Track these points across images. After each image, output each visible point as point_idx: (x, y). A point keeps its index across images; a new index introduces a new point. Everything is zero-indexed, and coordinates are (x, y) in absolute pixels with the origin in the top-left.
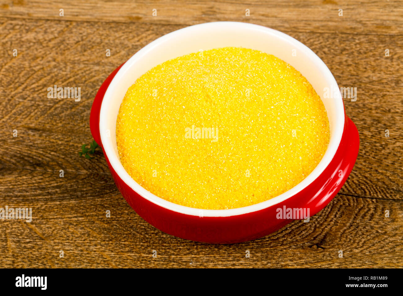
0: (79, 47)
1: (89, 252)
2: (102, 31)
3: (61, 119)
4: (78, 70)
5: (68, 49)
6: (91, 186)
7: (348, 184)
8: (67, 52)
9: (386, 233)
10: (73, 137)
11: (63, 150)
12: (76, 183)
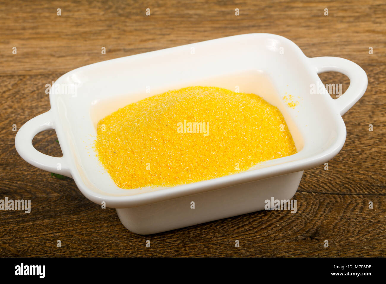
5: (25, 98)
6: (65, 206)
12: (48, 205)
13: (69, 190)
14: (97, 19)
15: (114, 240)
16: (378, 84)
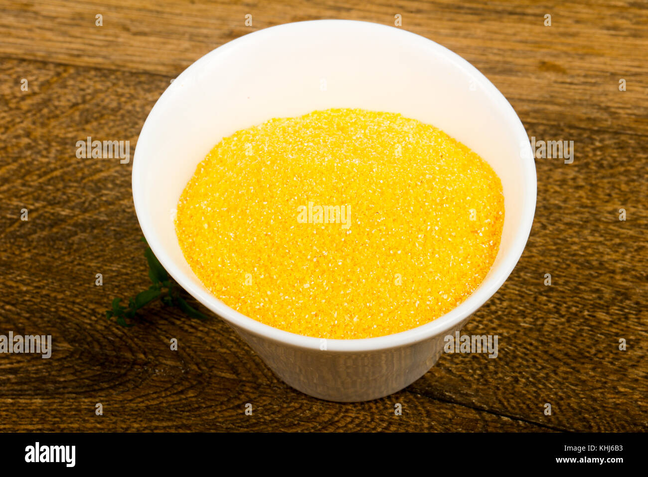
0: (77, 113)
2: (123, 88)
3: (30, 245)
7: (560, 409)
8: (53, 123)
10: (50, 280)
11: (28, 303)
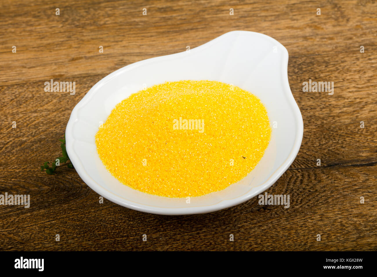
1: (69, 245)
4: (18, 119)
5: (6, 106)
6: (56, 197)
9: (316, 191)
12: (41, 197)
13: (57, 183)
14: (57, 32)
15: (102, 223)
16: (302, 73)
